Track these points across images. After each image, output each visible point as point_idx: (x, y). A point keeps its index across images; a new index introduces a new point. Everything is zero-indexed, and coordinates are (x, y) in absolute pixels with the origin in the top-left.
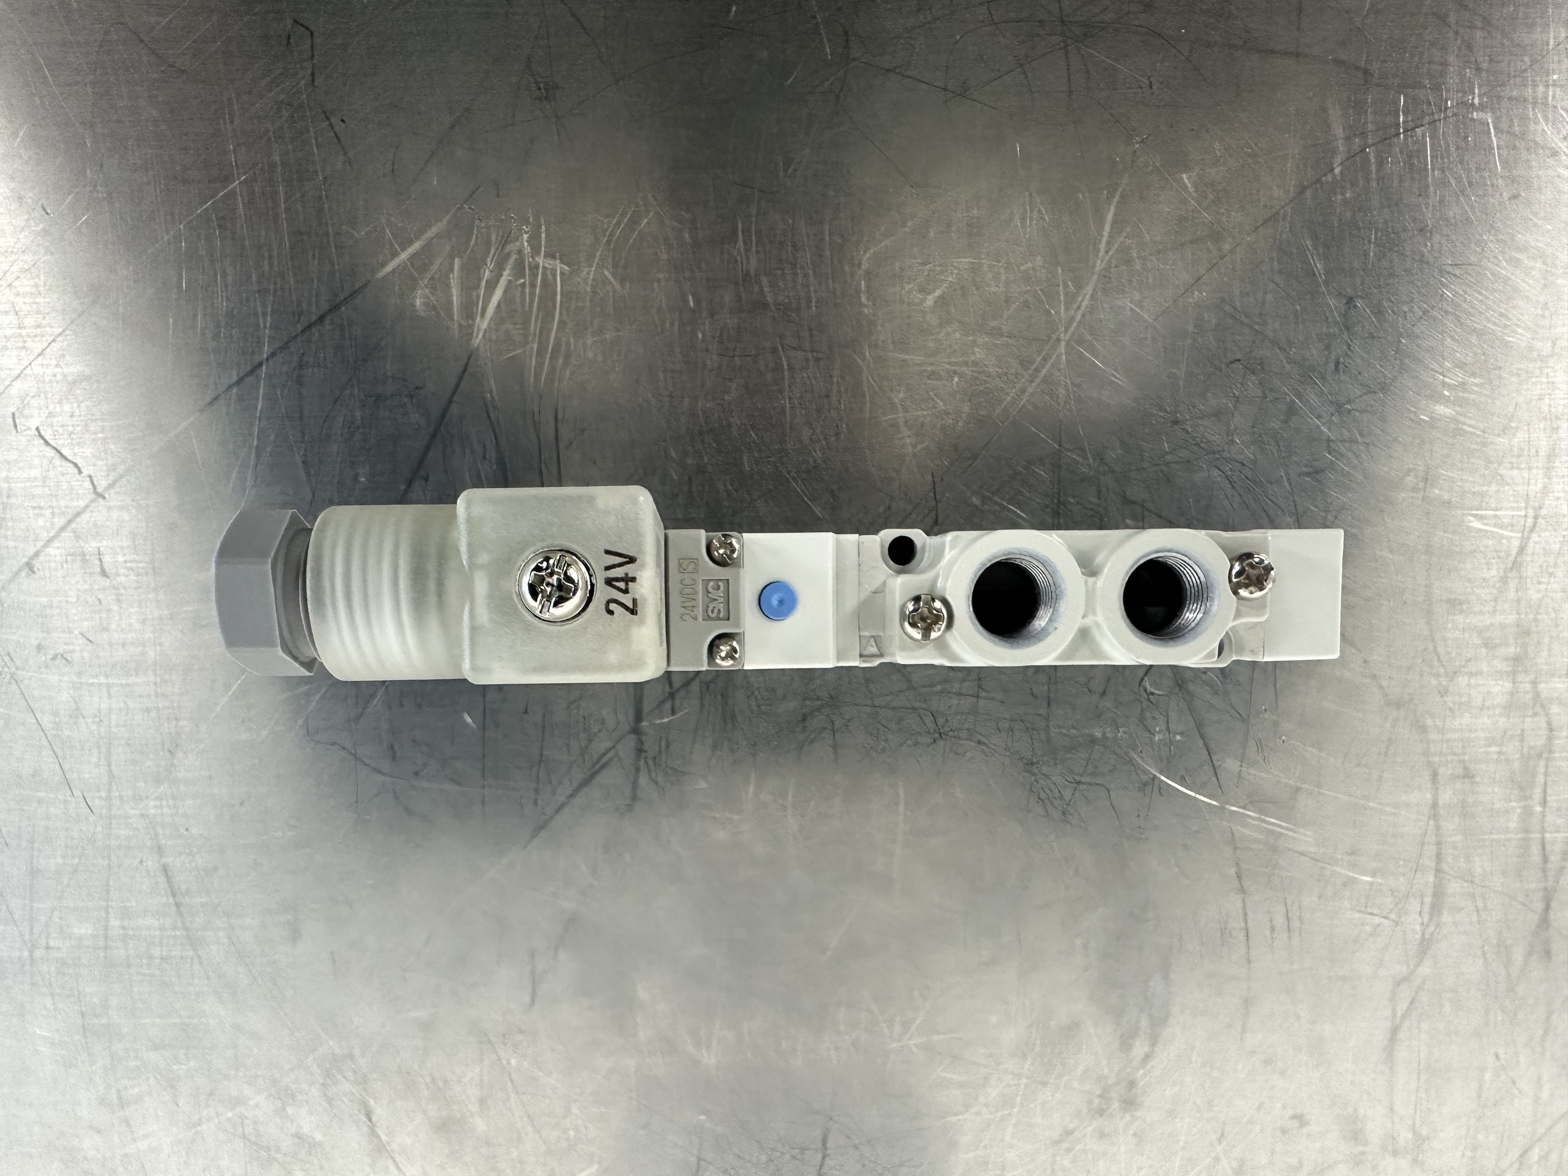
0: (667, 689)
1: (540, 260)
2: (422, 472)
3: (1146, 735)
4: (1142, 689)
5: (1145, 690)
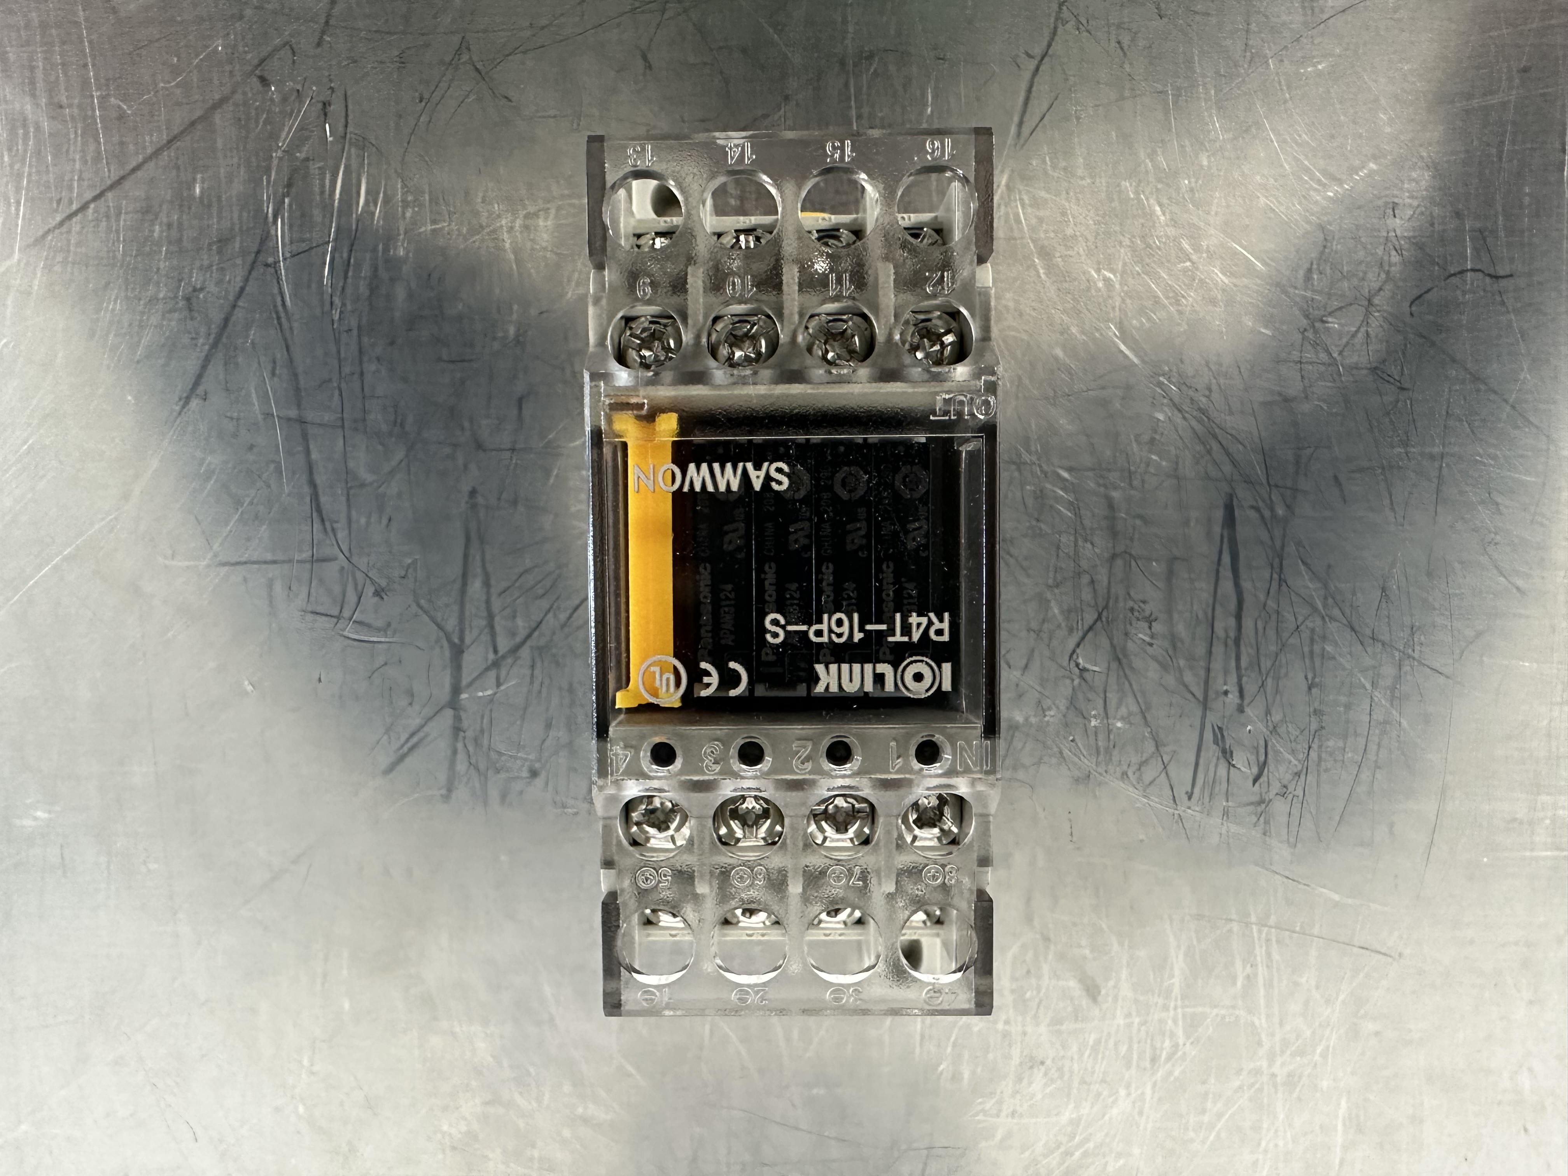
0: (491, 656)
2: (200, 390)
3: (1079, 720)
4: (1073, 664)
5: (1077, 665)
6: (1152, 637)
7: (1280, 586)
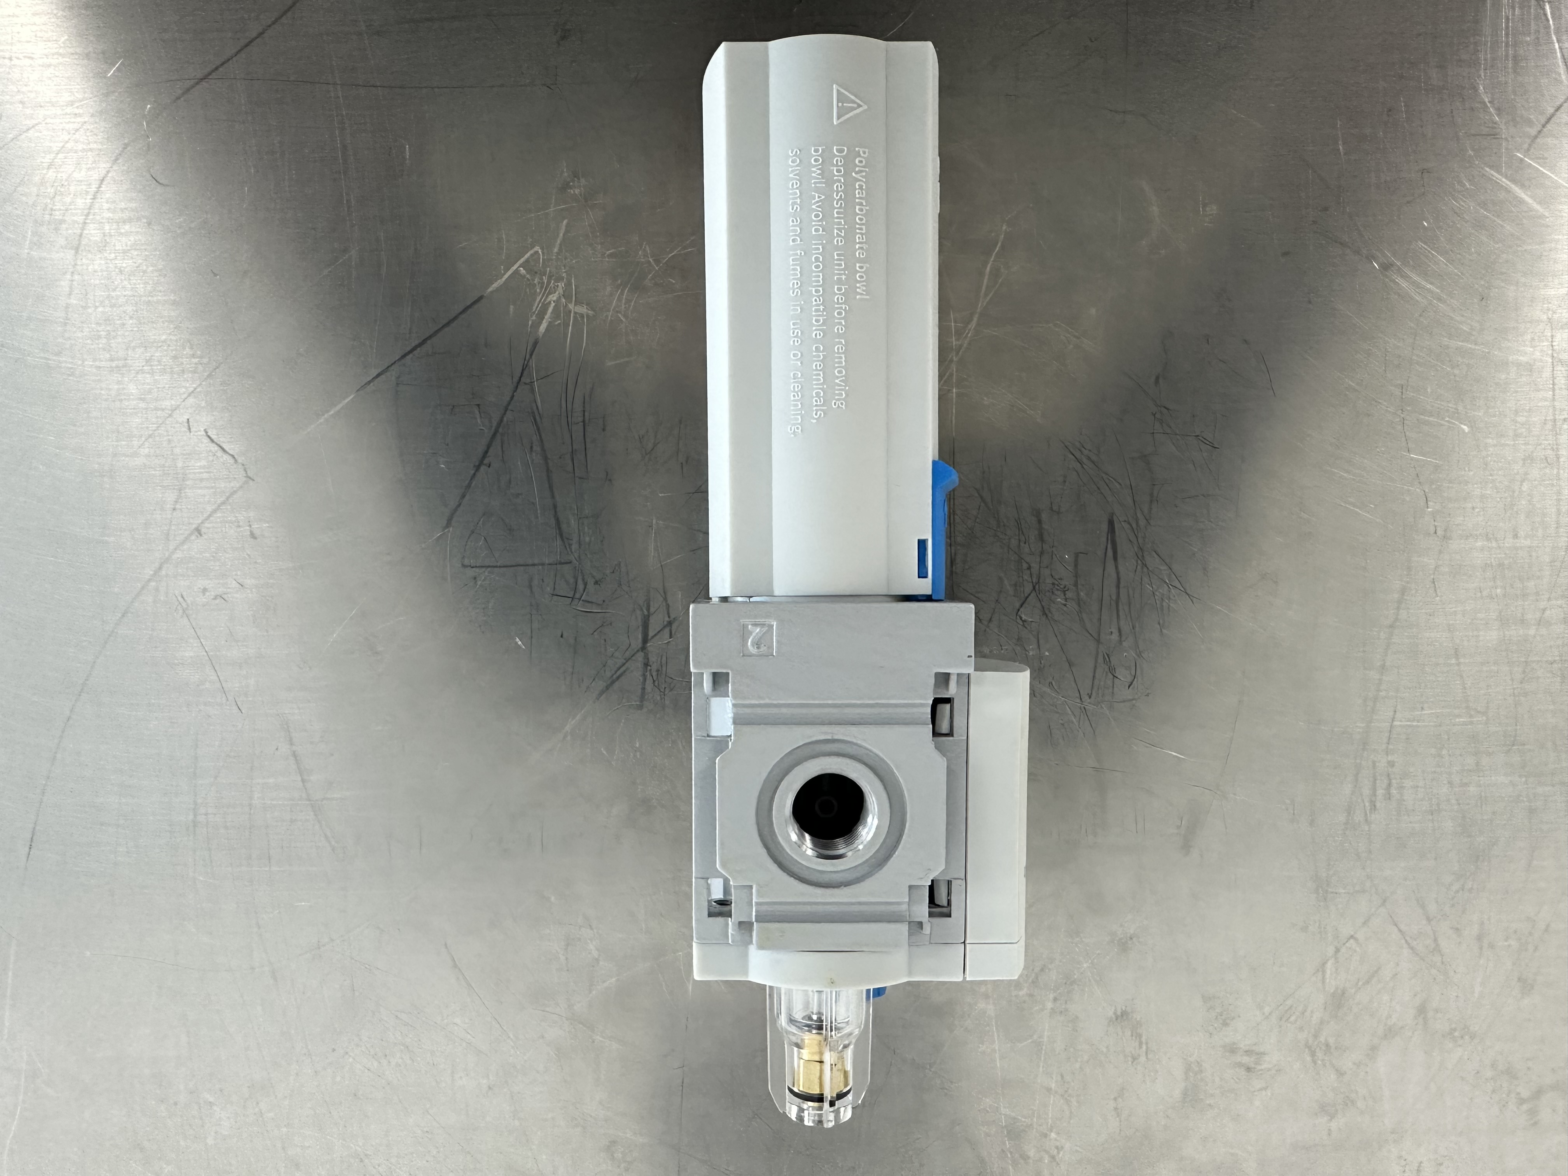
0: (667, 619)
1: (571, 306)
2: (486, 461)
3: (1023, 651)
4: (1018, 618)
5: (1021, 618)
6: (1066, 600)
7: (1142, 569)
